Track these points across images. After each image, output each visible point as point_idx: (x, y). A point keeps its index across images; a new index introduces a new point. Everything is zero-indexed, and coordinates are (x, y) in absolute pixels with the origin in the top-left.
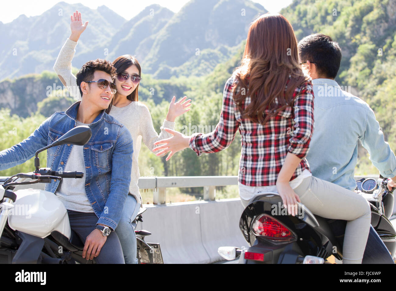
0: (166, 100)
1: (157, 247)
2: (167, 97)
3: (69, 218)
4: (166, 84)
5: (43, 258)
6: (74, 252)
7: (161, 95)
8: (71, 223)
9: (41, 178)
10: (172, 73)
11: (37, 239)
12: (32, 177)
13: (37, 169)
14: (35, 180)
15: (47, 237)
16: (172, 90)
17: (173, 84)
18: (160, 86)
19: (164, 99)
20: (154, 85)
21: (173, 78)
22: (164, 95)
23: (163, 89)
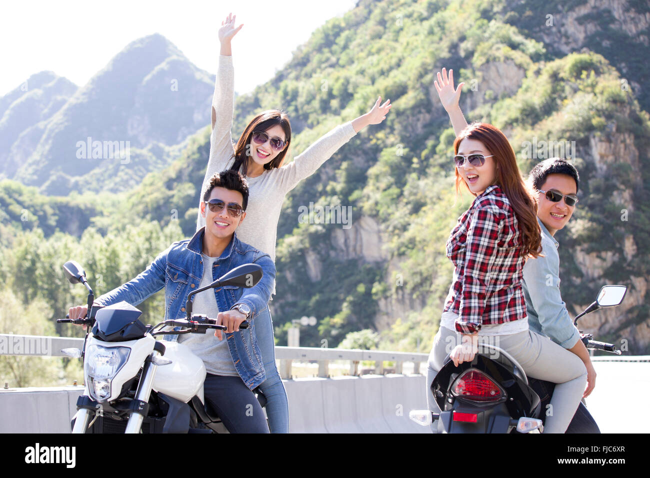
0: (62, 230)
2: (63, 226)
4: (61, 203)
7: (52, 221)
10: (71, 185)
16: (72, 213)
17: (73, 203)
18: (52, 207)
19: (58, 229)
20: (43, 205)
21: (74, 194)
22: (57, 221)
23: (57, 212)
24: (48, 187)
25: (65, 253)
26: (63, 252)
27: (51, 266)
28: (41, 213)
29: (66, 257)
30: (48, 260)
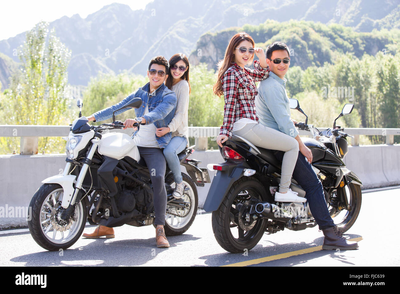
0: (368, 53)
1: (206, 171)
2: (369, 50)
3: (139, 150)
4: (367, 36)
5: (118, 171)
6: (141, 169)
7: (362, 48)
8: (140, 153)
9: (114, 126)
10: (374, 25)
11: (113, 160)
12: (110, 126)
13: (114, 121)
14: (112, 127)
15: (121, 159)
16: (374, 42)
17: (374, 36)
18: (362, 39)
19: (365, 52)
20: (356, 38)
21: (375, 30)
22: (365, 47)
23: (365, 42)
24: (360, 27)
25: (365, 67)
26: (364, 66)
27: (357, 75)
28: (355, 43)
29: (366, 69)
30: (355, 72)
